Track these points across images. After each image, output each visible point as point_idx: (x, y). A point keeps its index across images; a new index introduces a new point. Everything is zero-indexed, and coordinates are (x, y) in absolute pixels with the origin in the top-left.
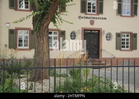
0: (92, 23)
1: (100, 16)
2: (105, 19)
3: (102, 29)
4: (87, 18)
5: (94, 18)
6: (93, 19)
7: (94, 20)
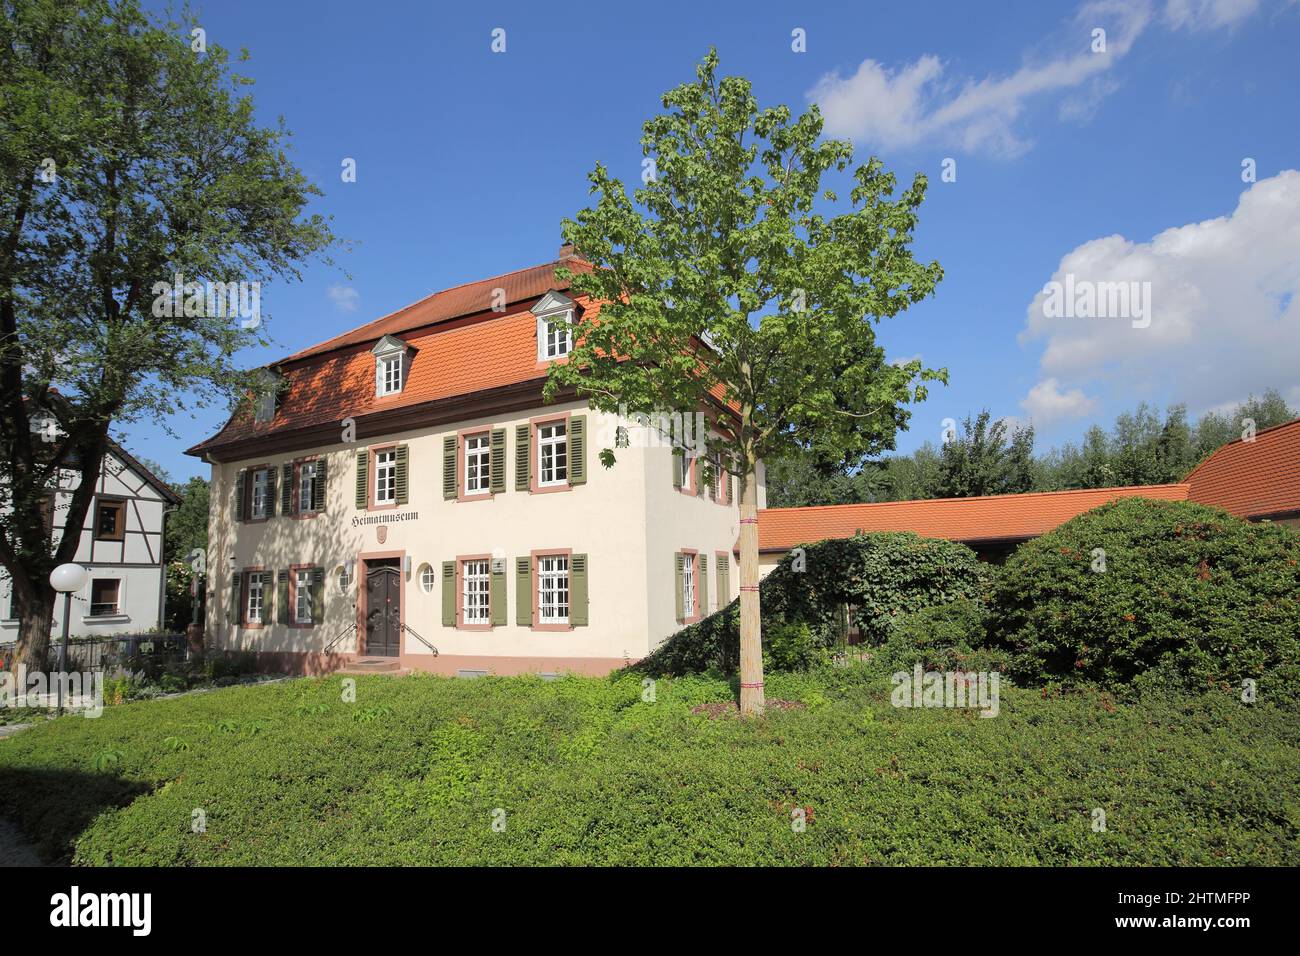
0: (382, 539)
1: (403, 509)
2: (415, 516)
3: (404, 552)
4: (370, 520)
5: (386, 518)
6: (383, 524)
7: (386, 524)
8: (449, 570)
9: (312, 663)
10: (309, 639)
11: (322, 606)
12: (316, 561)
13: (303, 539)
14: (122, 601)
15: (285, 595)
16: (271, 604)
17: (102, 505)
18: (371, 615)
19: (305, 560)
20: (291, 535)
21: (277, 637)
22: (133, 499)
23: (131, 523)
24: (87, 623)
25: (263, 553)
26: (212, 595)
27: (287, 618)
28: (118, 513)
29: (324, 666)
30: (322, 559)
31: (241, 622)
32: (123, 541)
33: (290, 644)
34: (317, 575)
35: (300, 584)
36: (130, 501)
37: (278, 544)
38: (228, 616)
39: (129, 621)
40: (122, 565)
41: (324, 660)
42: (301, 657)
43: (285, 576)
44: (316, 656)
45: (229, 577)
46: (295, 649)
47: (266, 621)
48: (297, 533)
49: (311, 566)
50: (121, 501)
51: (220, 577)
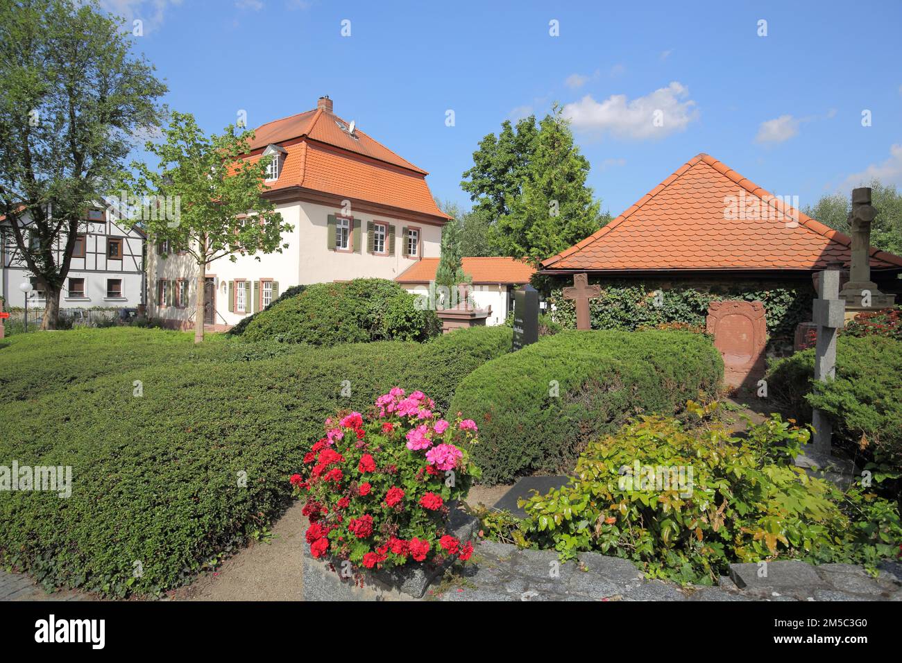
3: (215, 275)
8: (231, 284)
9: (184, 326)
10: (183, 314)
11: (188, 299)
12: (186, 276)
13: (181, 265)
14: (124, 290)
15: (175, 292)
16: (170, 296)
17: (110, 241)
18: (206, 305)
19: (182, 276)
20: (176, 263)
21: (172, 313)
22: (126, 238)
23: (126, 251)
24: (106, 301)
25: (166, 271)
26: (149, 290)
27: (176, 304)
28: (119, 245)
29: (188, 327)
30: (188, 276)
31: (160, 304)
32: (122, 260)
33: (177, 316)
34: (186, 283)
35: (181, 287)
36: (124, 239)
37: (172, 267)
38: (155, 301)
39: (126, 301)
40: (122, 272)
41: (188, 324)
42: (180, 322)
43: (174, 283)
44: (185, 323)
45: (155, 282)
46: (178, 319)
47: (168, 305)
48: (179, 262)
49: (184, 279)
50: (120, 238)
51: (151, 282)
